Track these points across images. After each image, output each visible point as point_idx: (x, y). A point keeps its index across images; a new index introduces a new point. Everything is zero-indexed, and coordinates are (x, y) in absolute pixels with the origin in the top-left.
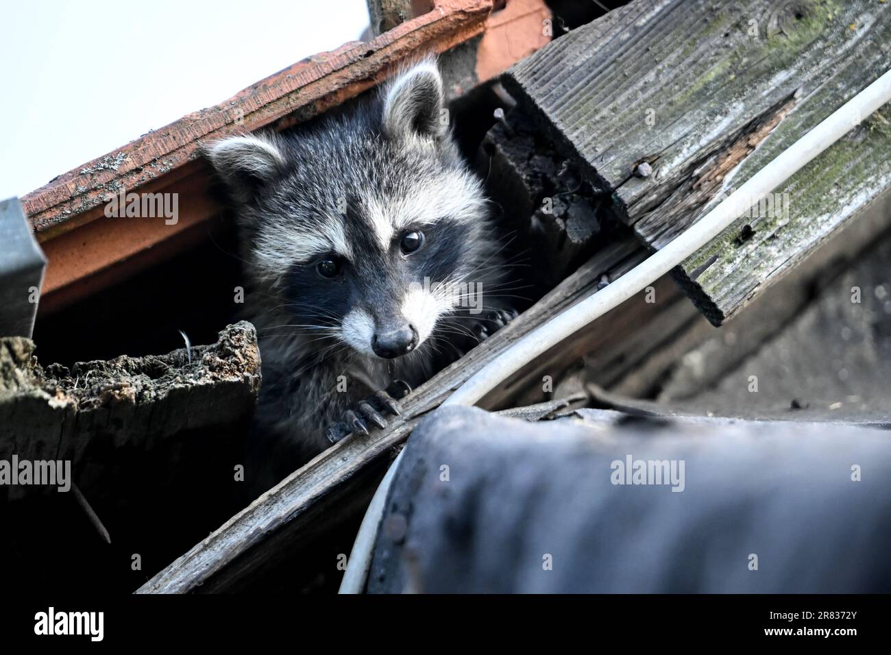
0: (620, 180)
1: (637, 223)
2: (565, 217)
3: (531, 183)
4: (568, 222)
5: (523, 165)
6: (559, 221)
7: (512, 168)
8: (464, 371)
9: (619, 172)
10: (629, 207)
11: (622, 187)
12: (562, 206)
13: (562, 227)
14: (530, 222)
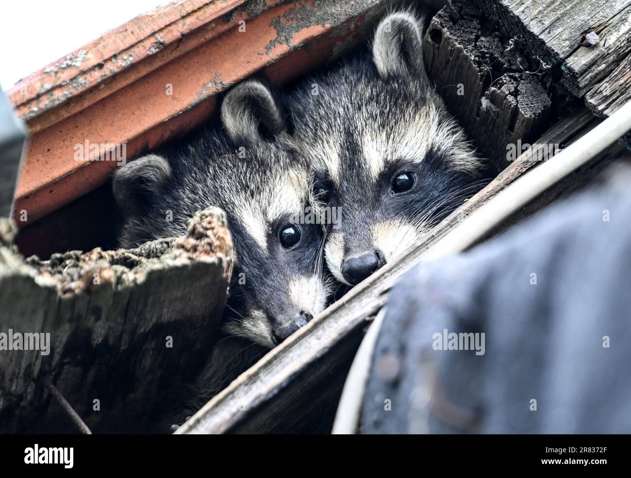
0: (569, 51)
1: (588, 93)
2: (515, 93)
3: (479, 64)
4: (519, 97)
5: (470, 47)
6: (510, 98)
7: (460, 51)
8: (427, 248)
9: (568, 43)
10: (580, 77)
11: (572, 57)
12: (512, 84)
13: (514, 102)
14: (481, 104)
